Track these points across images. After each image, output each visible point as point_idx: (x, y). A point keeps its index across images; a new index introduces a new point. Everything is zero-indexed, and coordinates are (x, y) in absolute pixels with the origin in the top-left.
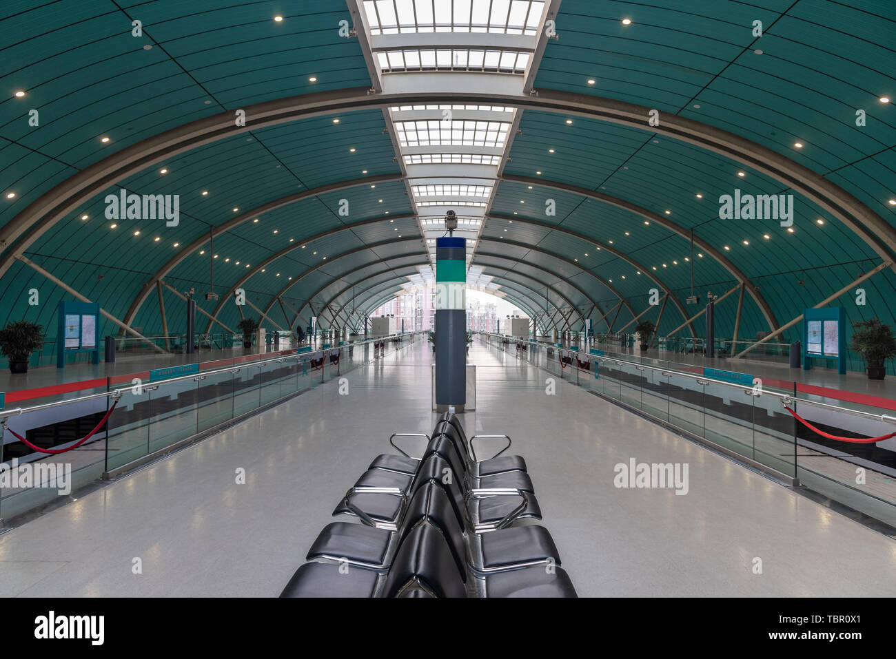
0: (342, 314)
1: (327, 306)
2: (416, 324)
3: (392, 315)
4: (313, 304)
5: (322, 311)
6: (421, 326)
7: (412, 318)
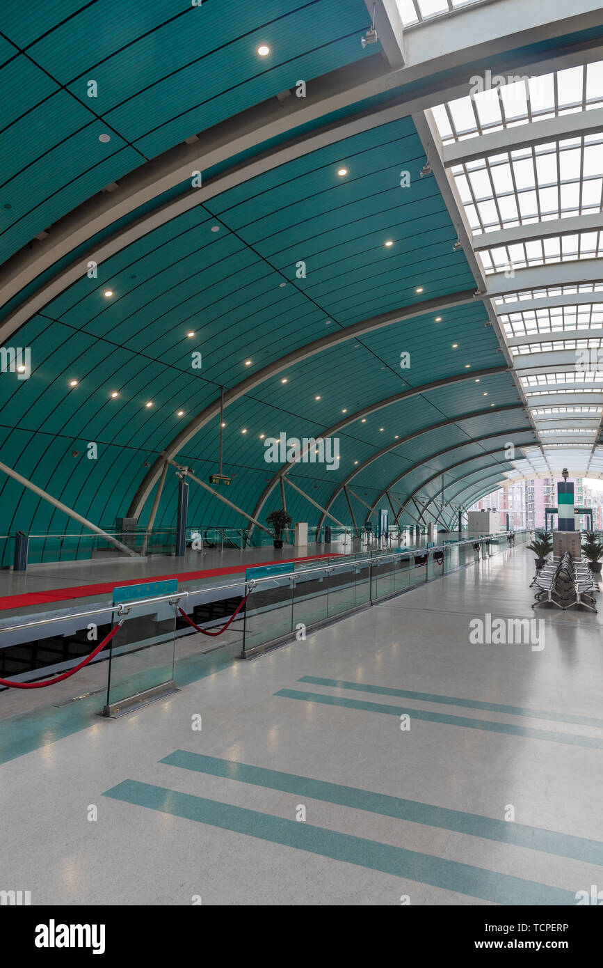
0: (431, 507)
1: (411, 497)
2: (527, 520)
3: (494, 510)
4: (392, 496)
5: (404, 504)
6: (533, 522)
7: (522, 513)
